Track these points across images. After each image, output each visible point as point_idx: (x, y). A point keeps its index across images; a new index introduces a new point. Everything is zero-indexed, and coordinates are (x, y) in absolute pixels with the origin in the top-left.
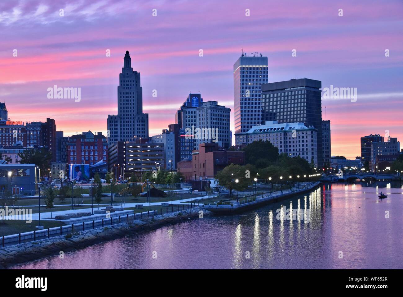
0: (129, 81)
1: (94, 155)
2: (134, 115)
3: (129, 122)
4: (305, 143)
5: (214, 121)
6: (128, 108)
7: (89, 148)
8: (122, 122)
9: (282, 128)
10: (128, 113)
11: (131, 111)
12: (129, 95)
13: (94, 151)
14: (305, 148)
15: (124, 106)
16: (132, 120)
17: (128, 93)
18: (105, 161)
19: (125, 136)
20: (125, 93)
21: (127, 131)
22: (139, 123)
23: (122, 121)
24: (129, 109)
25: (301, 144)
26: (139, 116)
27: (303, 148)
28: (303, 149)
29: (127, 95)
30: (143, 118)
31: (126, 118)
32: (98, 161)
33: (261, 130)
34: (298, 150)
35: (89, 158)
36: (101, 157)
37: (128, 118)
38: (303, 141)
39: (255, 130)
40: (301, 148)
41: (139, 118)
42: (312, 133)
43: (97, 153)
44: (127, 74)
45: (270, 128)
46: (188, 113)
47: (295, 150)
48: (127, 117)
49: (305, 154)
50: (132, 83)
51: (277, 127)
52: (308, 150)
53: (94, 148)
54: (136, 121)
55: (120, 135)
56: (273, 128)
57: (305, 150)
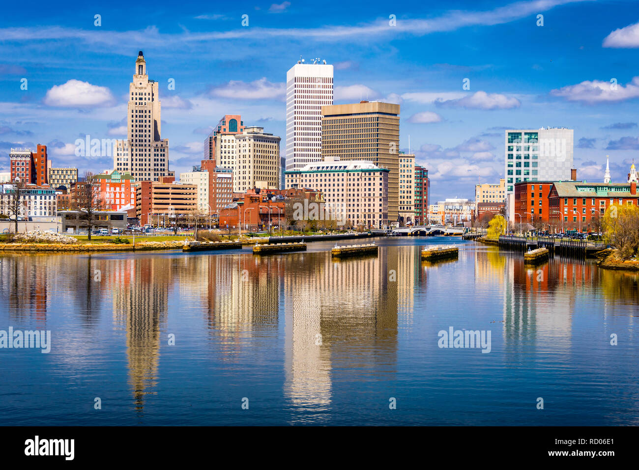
0: (144, 94)
1: (120, 198)
2: (149, 140)
3: (144, 150)
4: (372, 187)
5: (259, 154)
6: (142, 132)
7: (115, 189)
8: (134, 150)
9: (345, 167)
10: (142, 138)
11: (145, 136)
12: (144, 114)
13: (120, 193)
14: (372, 192)
15: (137, 128)
16: (148, 149)
17: (142, 111)
18: (133, 205)
19: (138, 169)
20: (138, 111)
21: (141, 162)
22: (156, 153)
23: (134, 148)
24: (144, 133)
25: (367, 187)
26: (157, 143)
27: (370, 192)
28: (369, 195)
29: (141, 114)
30: (162, 145)
31: (140, 145)
32: (125, 205)
33: (318, 168)
34: (363, 195)
35: (115, 201)
36: (128, 200)
37: (142, 145)
38: (370, 184)
39: (311, 168)
40: (367, 192)
41: (157, 145)
42: (381, 174)
43: (123, 196)
44: (141, 84)
45: (330, 165)
46: (223, 141)
47: (360, 195)
48: (141, 143)
49: (372, 200)
50: (147, 97)
51: (338, 165)
52: (376, 196)
53: (120, 190)
54: (152, 150)
55: (131, 168)
56: (334, 165)
57: (372, 195)
